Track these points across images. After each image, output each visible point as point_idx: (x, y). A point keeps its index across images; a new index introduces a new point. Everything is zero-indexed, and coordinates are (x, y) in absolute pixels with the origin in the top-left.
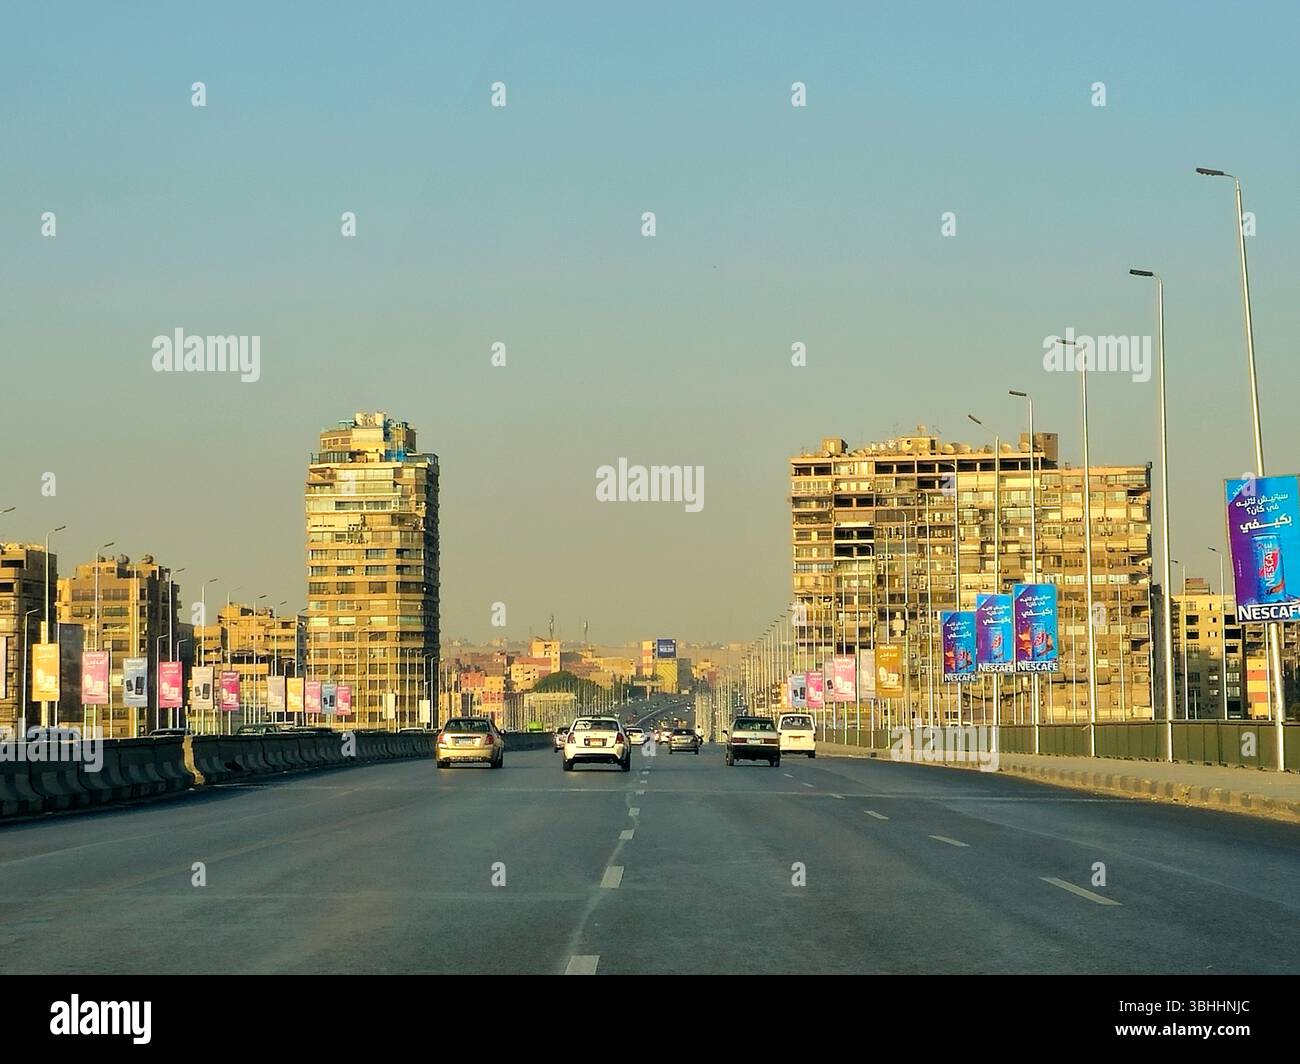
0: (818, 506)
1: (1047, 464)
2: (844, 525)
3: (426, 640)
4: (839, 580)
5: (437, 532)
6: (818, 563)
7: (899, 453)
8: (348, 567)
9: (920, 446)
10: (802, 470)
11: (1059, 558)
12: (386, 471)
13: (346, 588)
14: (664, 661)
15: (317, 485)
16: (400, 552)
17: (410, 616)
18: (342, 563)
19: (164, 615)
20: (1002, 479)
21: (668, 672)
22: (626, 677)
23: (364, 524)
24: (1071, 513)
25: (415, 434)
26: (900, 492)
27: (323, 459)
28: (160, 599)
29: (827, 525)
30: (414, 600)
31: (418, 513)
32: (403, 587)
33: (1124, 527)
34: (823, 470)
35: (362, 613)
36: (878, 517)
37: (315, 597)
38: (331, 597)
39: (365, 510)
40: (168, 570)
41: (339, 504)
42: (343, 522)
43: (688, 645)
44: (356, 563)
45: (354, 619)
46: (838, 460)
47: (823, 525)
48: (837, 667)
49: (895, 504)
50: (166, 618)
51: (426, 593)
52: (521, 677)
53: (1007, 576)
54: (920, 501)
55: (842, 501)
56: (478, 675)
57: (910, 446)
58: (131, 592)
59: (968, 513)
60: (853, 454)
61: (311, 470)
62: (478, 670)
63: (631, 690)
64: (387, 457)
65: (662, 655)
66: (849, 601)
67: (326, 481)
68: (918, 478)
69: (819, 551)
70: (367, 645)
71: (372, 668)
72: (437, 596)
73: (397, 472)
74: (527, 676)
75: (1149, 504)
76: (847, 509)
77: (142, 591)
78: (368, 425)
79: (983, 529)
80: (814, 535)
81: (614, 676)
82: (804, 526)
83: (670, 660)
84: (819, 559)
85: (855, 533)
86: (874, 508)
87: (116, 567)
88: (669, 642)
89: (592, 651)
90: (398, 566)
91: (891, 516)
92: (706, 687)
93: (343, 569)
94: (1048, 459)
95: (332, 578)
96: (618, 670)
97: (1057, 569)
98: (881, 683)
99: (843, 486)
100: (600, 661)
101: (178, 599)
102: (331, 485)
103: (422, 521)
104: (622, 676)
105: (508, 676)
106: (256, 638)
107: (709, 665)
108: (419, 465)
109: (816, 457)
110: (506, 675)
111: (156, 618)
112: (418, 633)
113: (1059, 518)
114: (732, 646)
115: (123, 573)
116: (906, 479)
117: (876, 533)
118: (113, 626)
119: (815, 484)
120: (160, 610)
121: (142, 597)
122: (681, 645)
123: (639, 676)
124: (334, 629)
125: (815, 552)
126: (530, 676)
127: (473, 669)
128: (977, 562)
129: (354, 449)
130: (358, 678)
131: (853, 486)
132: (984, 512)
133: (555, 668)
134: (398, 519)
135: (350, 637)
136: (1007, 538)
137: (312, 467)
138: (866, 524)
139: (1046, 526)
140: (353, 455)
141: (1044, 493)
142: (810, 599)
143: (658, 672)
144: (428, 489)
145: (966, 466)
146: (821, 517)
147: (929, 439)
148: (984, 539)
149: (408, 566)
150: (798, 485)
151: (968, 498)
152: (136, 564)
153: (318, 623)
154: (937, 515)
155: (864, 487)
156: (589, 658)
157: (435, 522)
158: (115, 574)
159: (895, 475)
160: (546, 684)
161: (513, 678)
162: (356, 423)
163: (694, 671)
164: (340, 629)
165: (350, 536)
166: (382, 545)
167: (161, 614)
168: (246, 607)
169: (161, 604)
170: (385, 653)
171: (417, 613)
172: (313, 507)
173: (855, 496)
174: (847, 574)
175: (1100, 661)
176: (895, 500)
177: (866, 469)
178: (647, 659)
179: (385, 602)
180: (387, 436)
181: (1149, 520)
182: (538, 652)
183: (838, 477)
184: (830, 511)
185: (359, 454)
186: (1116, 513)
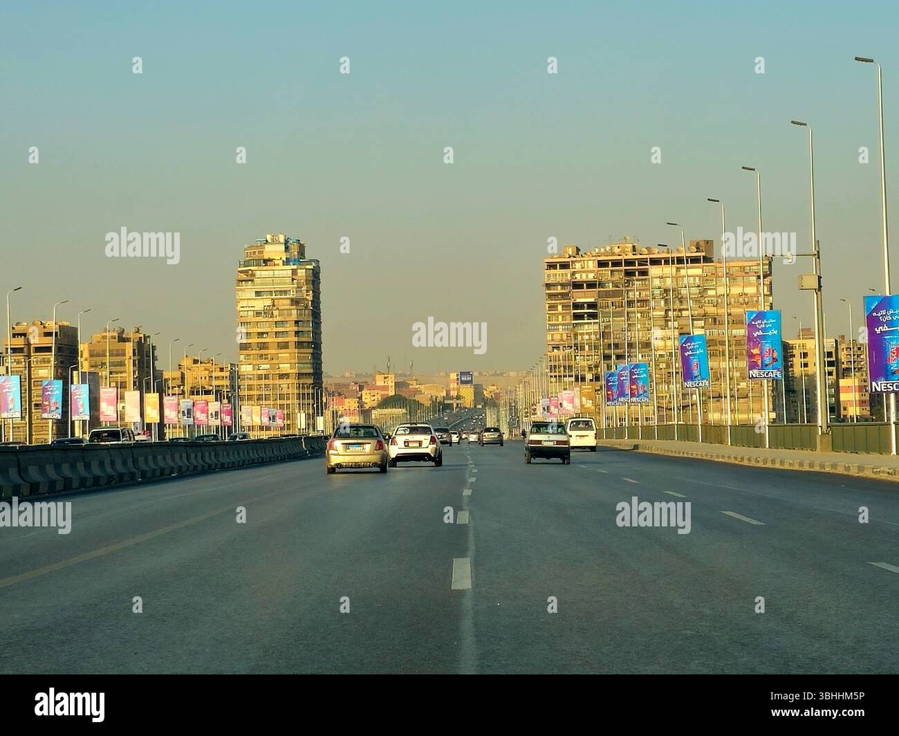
0: (562, 289)
1: (707, 260)
2: (578, 300)
3: (314, 379)
4: (576, 335)
5: (320, 309)
6: (563, 325)
7: (613, 254)
8: (264, 333)
9: (627, 250)
10: (551, 266)
11: (715, 319)
12: (286, 271)
13: (263, 346)
14: (465, 386)
15: (245, 281)
16: (297, 322)
17: (304, 363)
18: (260, 330)
19: (147, 364)
20: (678, 269)
21: (468, 394)
22: (439, 397)
23: (274, 305)
24: (721, 290)
25: (304, 247)
26: (613, 279)
27: (247, 264)
28: (144, 355)
29: (568, 301)
30: (307, 353)
31: (308, 298)
32: (299, 345)
33: (755, 299)
34: (565, 266)
35: (274, 361)
36: (600, 295)
37: (245, 352)
38: (253, 352)
39: (274, 297)
40: (149, 337)
41: (258, 293)
42: (260, 304)
43: (481, 374)
44: (269, 330)
45: (268, 366)
46: (575, 259)
47: (565, 301)
48: (564, 396)
49: (611, 286)
50: (148, 367)
51: (314, 348)
52: (369, 399)
53: (682, 331)
54: (626, 285)
55: (577, 285)
56: (340, 398)
57: (619, 250)
58: (127, 351)
59: (657, 292)
60: (584, 255)
61: (239, 272)
62: (340, 394)
63: (442, 406)
64: (287, 262)
65: (463, 382)
66: (582, 348)
67: (248, 279)
68: (625, 270)
69: (563, 317)
70: (277, 382)
71: (281, 397)
72: (320, 349)
73: (294, 272)
74: (373, 398)
75: (771, 284)
76: (580, 290)
77: (134, 350)
78: (275, 242)
79: (666, 301)
80: (560, 307)
81: (432, 397)
82: (553, 302)
83: (469, 386)
84: (563, 322)
85: (586, 305)
86: (597, 290)
87: (117, 335)
88: (468, 373)
89: (416, 380)
90: (296, 332)
91: (608, 294)
92: (493, 403)
93: (260, 334)
94: (707, 256)
95: (255, 340)
96: (434, 393)
97: (713, 326)
98: (584, 406)
99: (578, 276)
100: (422, 387)
101: (156, 355)
102: (252, 281)
103: (310, 303)
104: (437, 397)
105: (360, 398)
106: (203, 378)
107: (495, 387)
108: (308, 267)
109: (560, 258)
110: (359, 398)
111: (143, 367)
112: (309, 374)
113: (715, 294)
114: (511, 373)
115: (122, 339)
116: (617, 271)
117: (599, 305)
118: (117, 373)
119: (559, 275)
120: (145, 361)
121: (134, 354)
122: (476, 374)
123: (448, 396)
124: (256, 372)
125: (560, 318)
126: (375, 398)
127: (336, 394)
128: (663, 323)
129: (266, 257)
130: (272, 403)
131: (584, 276)
132: (666, 291)
133: (391, 393)
134: (295, 302)
135: (267, 377)
136: (682, 307)
137: (240, 269)
138: (592, 300)
139: (706, 299)
140: (266, 262)
141: (704, 278)
142: (558, 348)
143: (461, 394)
144: (313, 282)
145: (655, 262)
146: (564, 296)
147: (631, 245)
148: (667, 308)
149: (302, 332)
150: (549, 275)
151: (657, 282)
152: (130, 333)
153: (246, 369)
154: (638, 293)
155: (591, 277)
156: (414, 385)
157: (319, 303)
158: (117, 340)
159: (610, 268)
160: (386, 403)
161: (363, 400)
162: (267, 241)
163: (485, 392)
164: (260, 372)
165: (265, 313)
166: (285, 318)
167: (145, 365)
168: (196, 358)
169: (146, 358)
170: (289, 387)
171: (308, 361)
172: (241, 295)
173: (585, 282)
174: (581, 332)
175: (741, 384)
176: (611, 284)
177: (592, 265)
178: (453, 385)
179: (288, 355)
180: (287, 248)
181: (771, 294)
182: (380, 382)
183: (574, 270)
184: (570, 292)
185: (269, 261)
186: (751, 290)
